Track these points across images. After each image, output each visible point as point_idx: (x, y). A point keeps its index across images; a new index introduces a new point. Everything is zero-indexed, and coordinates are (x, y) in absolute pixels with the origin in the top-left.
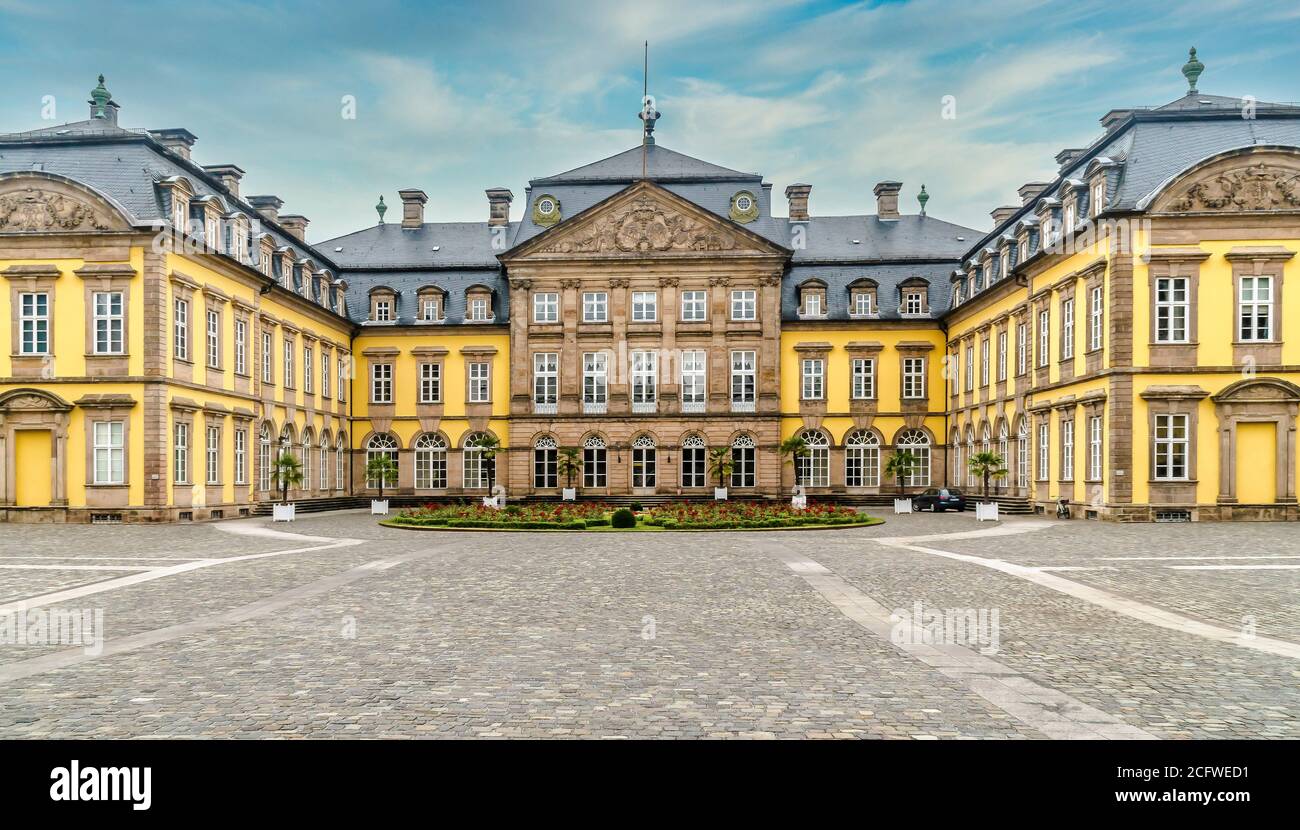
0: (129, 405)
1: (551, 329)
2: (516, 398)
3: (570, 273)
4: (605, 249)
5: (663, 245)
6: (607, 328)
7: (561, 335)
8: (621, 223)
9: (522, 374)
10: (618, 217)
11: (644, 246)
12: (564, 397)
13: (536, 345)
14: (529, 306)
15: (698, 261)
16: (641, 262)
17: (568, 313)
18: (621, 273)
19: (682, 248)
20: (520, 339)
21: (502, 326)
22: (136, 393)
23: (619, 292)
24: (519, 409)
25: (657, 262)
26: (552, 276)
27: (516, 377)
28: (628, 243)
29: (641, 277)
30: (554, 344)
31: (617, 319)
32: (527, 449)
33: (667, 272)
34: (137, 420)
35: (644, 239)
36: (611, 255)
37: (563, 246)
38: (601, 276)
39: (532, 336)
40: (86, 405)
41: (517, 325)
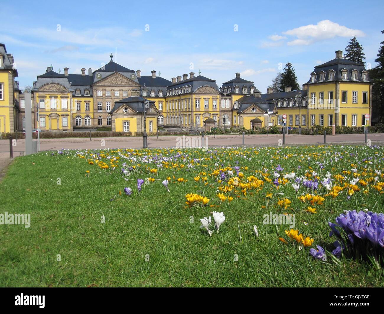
0: (68, 115)
1: (101, 97)
2: (95, 109)
3: (104, 88)
4: (110, 84)
5: (120, 83)
6: (111, 97)
7: (102, 99)
8: (113, 79)
9: (96, 105)
10: (112, 78)
11: (117, 83)
12: (103, 109)
13: (98, 100)
14: (97, 93)
15: (126, 86)
16: (116, 86)
17: (104, 95)
18: (113, 88)
19: (123, 84)
20: (95, 99)
21: (92, 96)
22: (69, 113)
23: (113, 91)
24: (95, 111)
25: (119, 86)
26: (101, 88)
27: (94, 106)
28: (114, 83)
29: (116, 89)
30: (101, 100)
31: (112, 96)
32: (97, 118)
33: (121, 88)
34: (69, 117)
35: (117, 82)
36: (111, 85)
37: (103, 83)
38: (109, 88)
39: (98, 99)
40: (62, 115)
41: (95, 97)
